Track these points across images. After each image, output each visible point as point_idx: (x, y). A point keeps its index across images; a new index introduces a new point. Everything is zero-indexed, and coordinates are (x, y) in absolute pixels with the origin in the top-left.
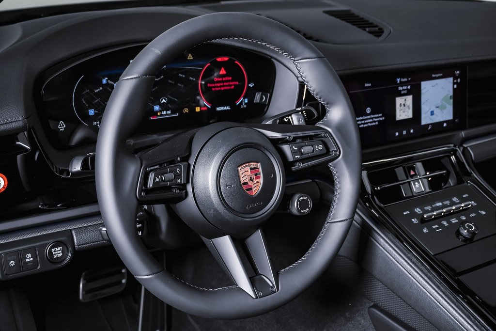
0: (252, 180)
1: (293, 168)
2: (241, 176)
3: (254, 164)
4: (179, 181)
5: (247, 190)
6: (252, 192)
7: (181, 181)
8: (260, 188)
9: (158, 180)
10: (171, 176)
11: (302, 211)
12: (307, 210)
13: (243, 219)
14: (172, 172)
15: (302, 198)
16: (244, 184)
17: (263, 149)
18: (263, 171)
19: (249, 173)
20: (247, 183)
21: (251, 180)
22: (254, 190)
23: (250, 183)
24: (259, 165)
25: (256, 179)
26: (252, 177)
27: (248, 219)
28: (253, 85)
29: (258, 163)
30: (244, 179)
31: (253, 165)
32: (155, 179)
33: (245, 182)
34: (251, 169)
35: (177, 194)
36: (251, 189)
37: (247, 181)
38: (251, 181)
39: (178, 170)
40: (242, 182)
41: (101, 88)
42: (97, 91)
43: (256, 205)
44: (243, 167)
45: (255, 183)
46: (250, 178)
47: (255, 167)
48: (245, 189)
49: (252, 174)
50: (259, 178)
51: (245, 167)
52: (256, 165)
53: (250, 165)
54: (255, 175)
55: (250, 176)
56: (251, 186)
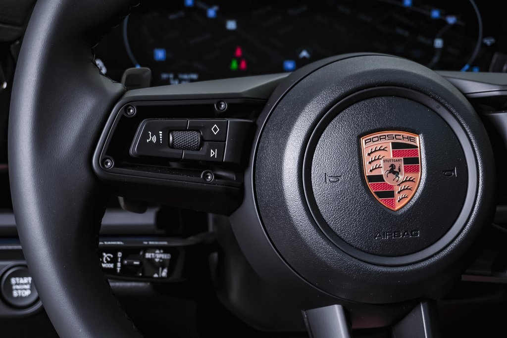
0: (396, 174)
2: (366, 159)
3: (406, 134)
4: (213, 153)
5: (380, 195)
6: (392, 202)
7: (221, 153)
8: (418, 194)
9: (154, 139)
10: (194, 137)
13: (362, 264)
14: (198, 131)
16: (372, 178)
17: (434, 105)
18: (427, 154)
19: (390, 154)
20: (380, 178)
21: (393, 170)
22: (398, 197)
23: (389, 180)
24: (419, 141)
25: (406, 171)
26: (397, 164)
27: (377, 268)
28: (493, 40)
29: (417, 133)
30: (374, 165)
31: (403, 137)
32: (145, 136)
33: (375, 173)
34: (395, 146)
35: (209, 183)
36: (391, 194)
37: (382, 172)
38: (392, 176)
39: (215, 130)
40: (367, 173)
41: (182, 14)
42: (172, 17)
43: (403, 236)
44: (374, 140)
45: (403, 182)
46: (390, 167)
47: (406, 141)
48: (375, 192)
49: (398, 158)
50: (416, 170)
51: (380, 139)
52: (410, 139)
53: (394, 136)
54: (406, 161)
55: (392, 163)
56: (391, 187)
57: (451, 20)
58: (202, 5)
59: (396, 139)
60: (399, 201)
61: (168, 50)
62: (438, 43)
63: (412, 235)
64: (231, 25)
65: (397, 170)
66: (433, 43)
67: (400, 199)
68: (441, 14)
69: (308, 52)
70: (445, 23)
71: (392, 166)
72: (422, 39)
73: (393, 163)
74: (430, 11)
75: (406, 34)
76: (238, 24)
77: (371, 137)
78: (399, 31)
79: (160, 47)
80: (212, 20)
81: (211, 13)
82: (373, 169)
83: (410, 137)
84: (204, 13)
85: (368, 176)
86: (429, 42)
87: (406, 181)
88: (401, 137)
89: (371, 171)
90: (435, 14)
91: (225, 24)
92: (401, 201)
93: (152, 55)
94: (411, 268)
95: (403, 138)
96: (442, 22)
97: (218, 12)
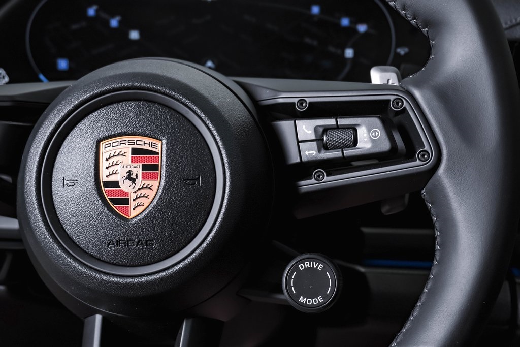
0: (133, 180)
1: (303, 183)
2: (103, 164)
3: (148, 140)
6: (127, 212)
11: (302, 300)
12: (320, 299)
15: (307, 264)
16: (108, 184)
19: (128, 160)
20: (116, 184)
21: (130, 177)
22: (132, 204)
23: (126, 186)
24: (161, 147)
25: (144, 178)
26: (134, 171)
28: (406, 50)
29: (160, 139)
30: (111, 170)
33: (111, 179)
34: (135, 151)
36: (126, 201)
37: (118, 178)
38: (129, 182)
40: (103, 178)
41: (84, 24)
42: (75, 27)
43: (137, 246)
44: (114, 144)
45: (139, 189)
46: (127, 173)
47: (147, 147)
48: (109, 199)
49: (136, 164)
50: (154, 177)
51: (121, 144)
52: (152, 145)
53: (135, 141)
54: (145, 168)
55: (129, 169)
56: (127, 194)
57: (362, 28)
58: (104, 15)
59: (137, 144)
60: (134, 209)
61: (71, 60)
62: (349, 53)
63: (146, 245)
64: (134, 35)
65: (134, 176)
66: (343, 53)
67: (135, 207)
68: (351, 22)
69: (213, 62)
70: (356, 31)
71: (130, 173)
72: (332, 49)
73: (131, 169)
74: (339, 19)
75: (315, 43)
76: (141, 34)
77: (111, 142)
78: (308, 40)
79: (62, 56)
80: (115, 30)
81: (114, 23)
82: (109, 175)
83: (152, 143)
84: (107, 23)
85: (104, 182)
86: (339, 52)
87: (142, 188)
88: (142, 143)
89: (107, 176)
90: (345, 22)
91: (127, 34)
92: (136, 209)
93: (55, 65)
94: (143, 279)
95: (144, 143)
96: (351, 30)
97: (120, 22)
